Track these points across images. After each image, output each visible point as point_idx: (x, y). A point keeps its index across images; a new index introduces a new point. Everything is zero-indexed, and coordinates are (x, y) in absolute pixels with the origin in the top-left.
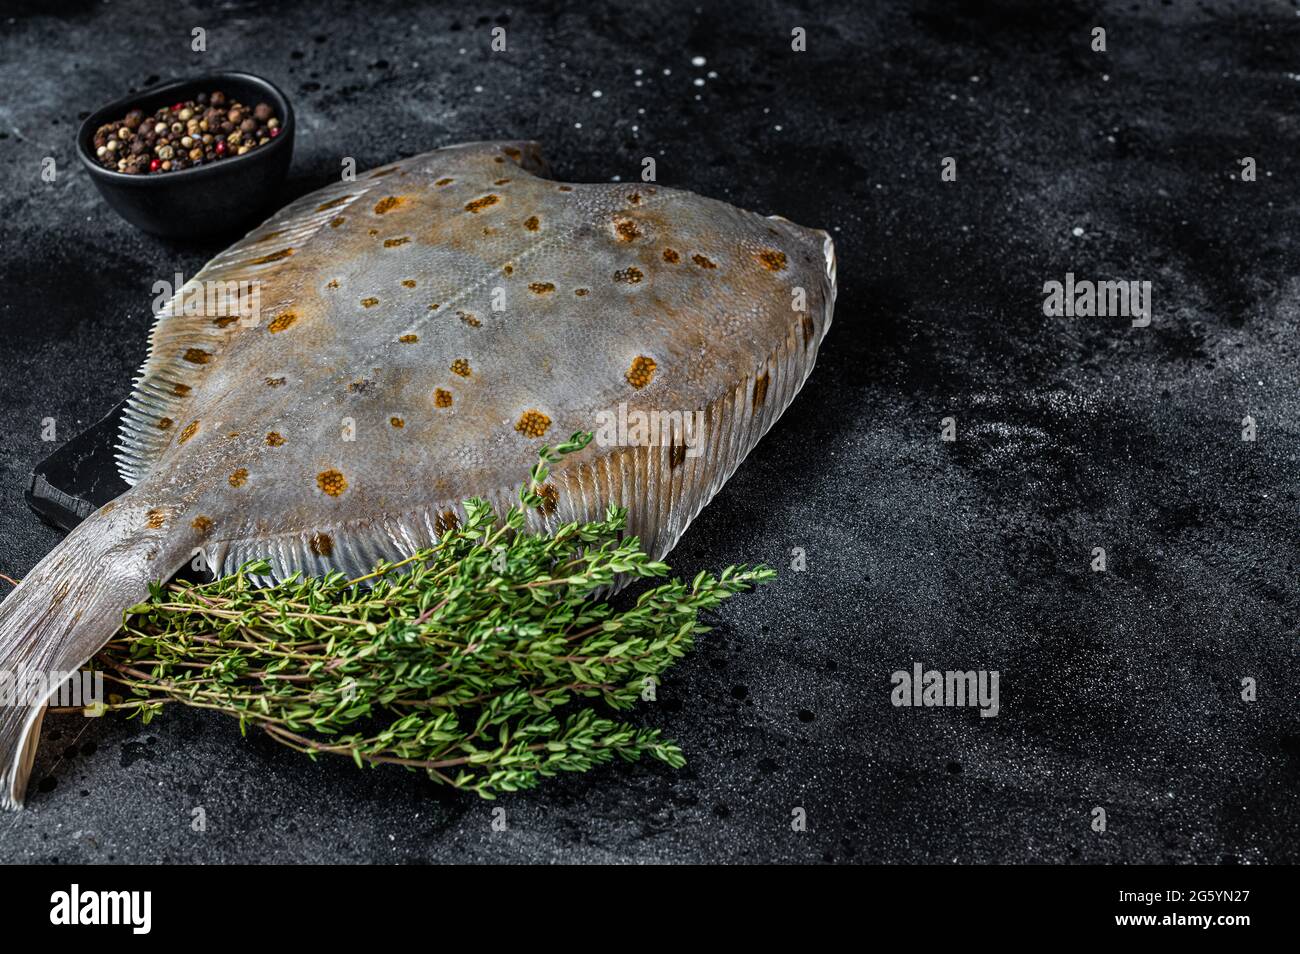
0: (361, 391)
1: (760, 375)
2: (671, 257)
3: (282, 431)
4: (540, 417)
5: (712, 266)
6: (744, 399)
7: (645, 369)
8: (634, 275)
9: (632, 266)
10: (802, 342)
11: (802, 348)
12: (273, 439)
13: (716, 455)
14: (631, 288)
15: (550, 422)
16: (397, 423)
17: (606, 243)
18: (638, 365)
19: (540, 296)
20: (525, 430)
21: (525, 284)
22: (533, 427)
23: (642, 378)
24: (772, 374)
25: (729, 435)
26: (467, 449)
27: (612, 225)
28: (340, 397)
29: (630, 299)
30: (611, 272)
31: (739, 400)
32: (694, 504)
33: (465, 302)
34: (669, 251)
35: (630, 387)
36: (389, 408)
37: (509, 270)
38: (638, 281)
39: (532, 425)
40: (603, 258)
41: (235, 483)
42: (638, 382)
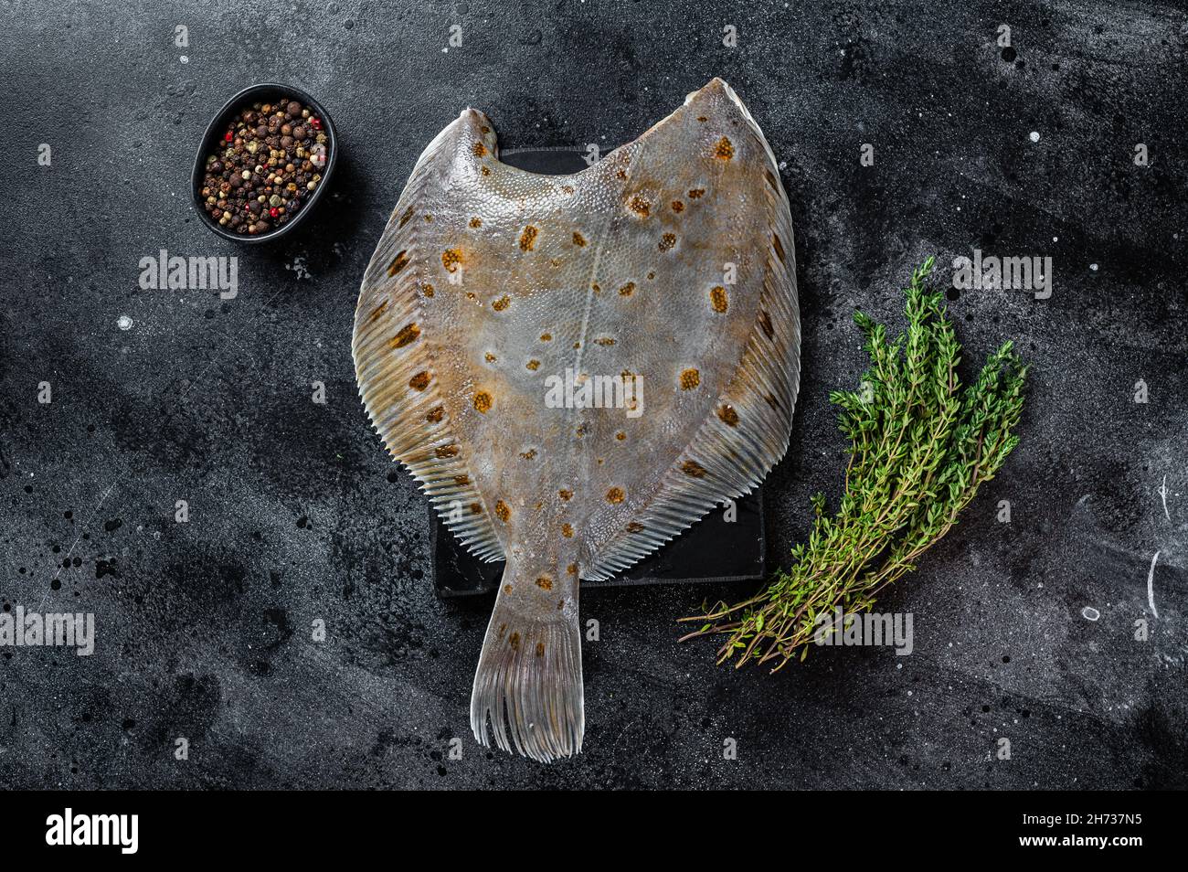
0: (586, 432)
1: (773, 240)
2: (678, 207)
3: (565, 487)
4: (690, 373)
5: (702, 192)
6: (776, 263)
7: (720, 296)
8: (669, 238)
9: (663, 233)
10: (775, 192)
11: (778, 197)
12: (565, 495)
13: (786, 312)
14: (675, 249)
15: (697, 371)
16: (621, 437)
17: (636, 227)
18: (715, 297)
19: (631, 296)
20: (689, 387)
21: (615, 293)
22: (692, 382)
23: (723, 303)
24: (777, 233)
25: (784, 293)
26: (668, 422)
27: (627, 208)
28: (578, 444)
29: (680, 258)
30: (656, 248)
31: (774, 268)
32: (795, 350)
33: (591, 329)
34: (674, 203)
35: (721, 315)
36: (610, 431)
37: (596, 288)
38: (675, 241)
39: (689, 381)
40: (644, 239)
41: (568, 535)
42: (722, 308)
